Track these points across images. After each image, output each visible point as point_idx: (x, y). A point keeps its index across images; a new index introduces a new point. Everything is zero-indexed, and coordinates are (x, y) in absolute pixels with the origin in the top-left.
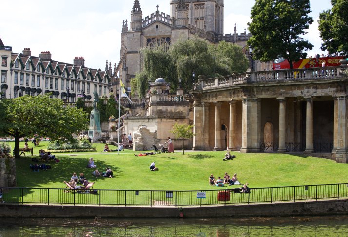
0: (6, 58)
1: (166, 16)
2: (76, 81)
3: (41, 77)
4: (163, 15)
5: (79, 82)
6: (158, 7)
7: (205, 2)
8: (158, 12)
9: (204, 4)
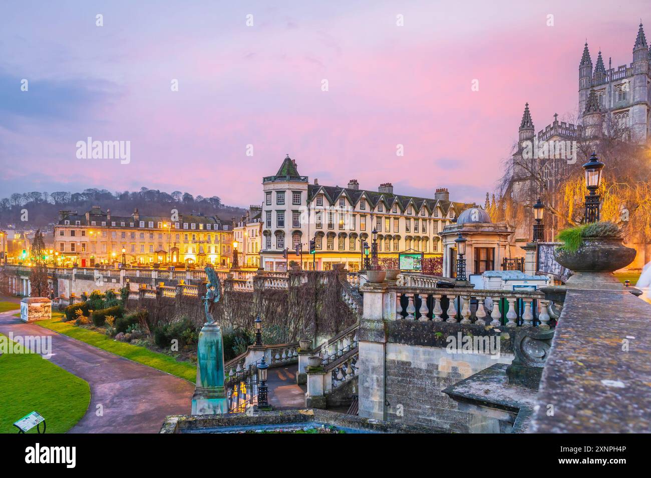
0: (300, 192)
1: (560, 124)
2: (430, 220)
3: (368, 217)
4: (564, 126)
5: (436, 221)
6: (556, 115)
7: (629, 107)
8: (556, 122)
9: (628, 111)
